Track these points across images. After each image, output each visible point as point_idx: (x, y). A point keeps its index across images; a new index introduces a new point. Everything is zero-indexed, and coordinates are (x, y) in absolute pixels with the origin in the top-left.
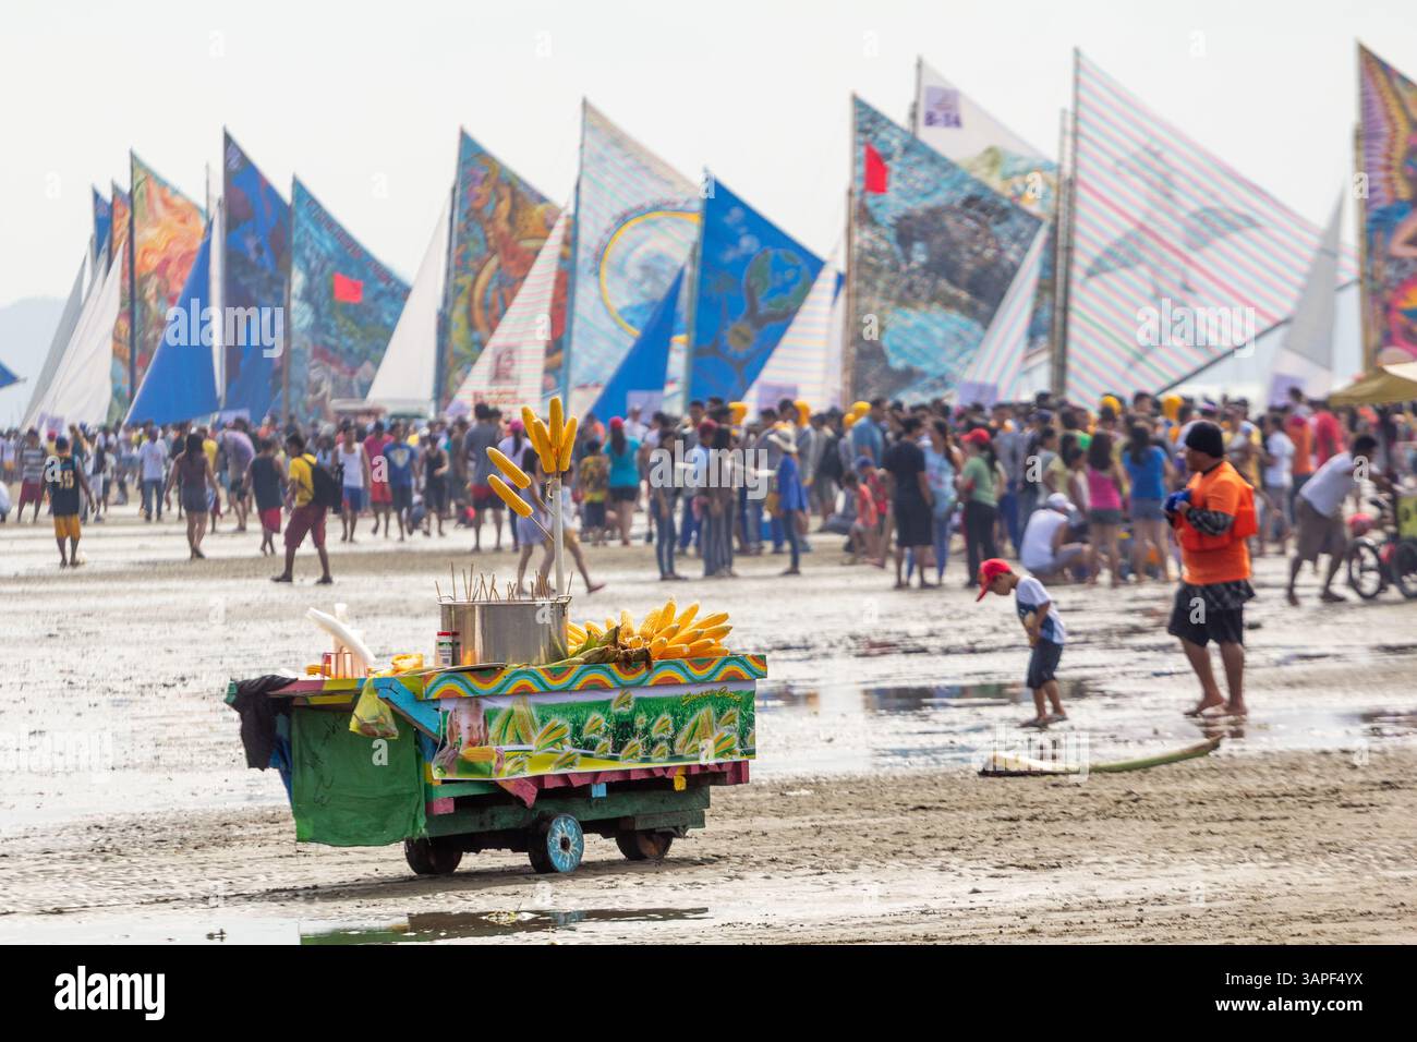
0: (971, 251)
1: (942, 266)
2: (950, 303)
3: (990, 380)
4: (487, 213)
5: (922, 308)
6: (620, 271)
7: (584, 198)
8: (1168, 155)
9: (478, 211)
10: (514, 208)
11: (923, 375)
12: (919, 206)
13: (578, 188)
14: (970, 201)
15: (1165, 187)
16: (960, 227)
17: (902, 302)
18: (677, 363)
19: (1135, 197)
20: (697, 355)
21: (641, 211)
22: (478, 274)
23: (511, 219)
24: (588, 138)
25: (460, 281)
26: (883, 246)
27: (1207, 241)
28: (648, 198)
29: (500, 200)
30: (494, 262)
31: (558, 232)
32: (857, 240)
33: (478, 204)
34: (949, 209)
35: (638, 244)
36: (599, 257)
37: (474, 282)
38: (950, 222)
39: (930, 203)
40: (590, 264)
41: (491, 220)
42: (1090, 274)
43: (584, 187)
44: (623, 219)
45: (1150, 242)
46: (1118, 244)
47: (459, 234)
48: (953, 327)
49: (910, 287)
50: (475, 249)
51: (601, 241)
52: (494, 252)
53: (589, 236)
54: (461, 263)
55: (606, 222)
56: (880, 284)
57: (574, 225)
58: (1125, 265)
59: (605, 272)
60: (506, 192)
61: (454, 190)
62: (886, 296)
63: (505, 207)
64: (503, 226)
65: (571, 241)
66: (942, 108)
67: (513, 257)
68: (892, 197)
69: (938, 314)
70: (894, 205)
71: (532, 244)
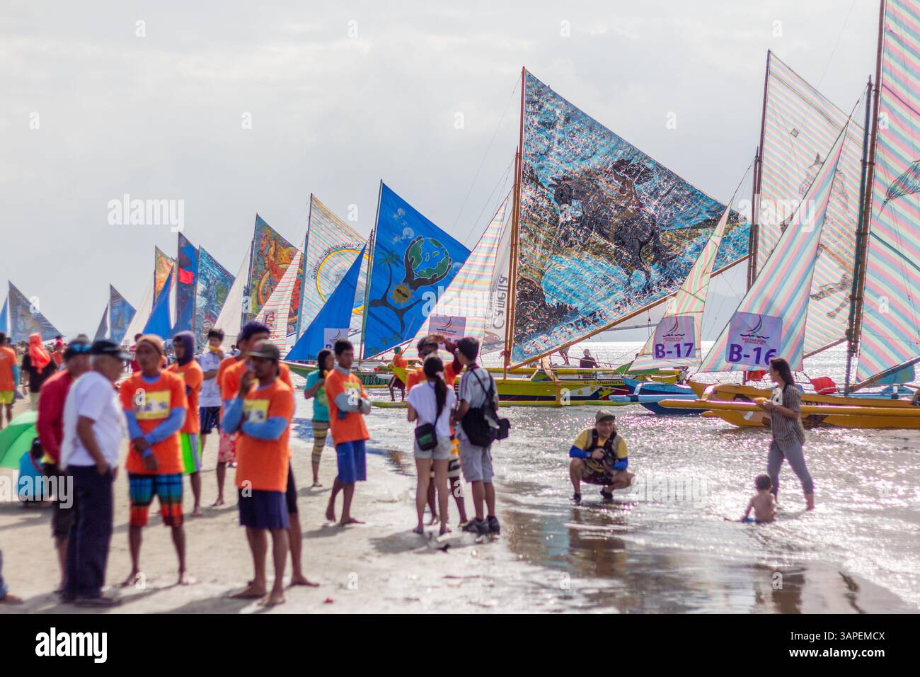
0: (617, 207)
1: (592, 222)
2: (599, 251)
4: (265, 252)
5: (575, 255)
6: (327, 277)
7: (310, 242)
9: (262, 252)
10: (276, 249)
11: (575, 312)
12: (577, 168)
13: (307, 236)
14: (620, 163)
16: (609, 187)
17: (557, 249)
21: (337, 248)
22: (261, 279)
23: (275, 255)
24: (312, 212)
25: (254, 283)
26: (544, 204)
28: (340, 243)
29: (271, 246)
30: (268, 274)
31: (297, 259)
32: (524, 197)
33: (262, 248)
34: (603, 170)
35: (335, 264)
36: (316, 270)
37: (260, 283)
38: (602, 183)
39: (586, 165)
40: (312, 273)
41: (267, 255)
43: (310, 236)
44: (329, 252)
47: (255, 261)
48: (601, 272)
49: (566, 238)
50: (260, 268)
51: (318, 262)
52: (268, 270)
53: (312, 260)
54: (254, 275)
55: (321, 253)
56: (542, 236)
57: (304, 256)
59: (319, 278)
60: (273, 243)
61: (253, 242)
63: (272, 250)
64: (272, 258)
65: (303, 265)
67: (276, 272)
68: (553, 160)
69: (589, 259)
70: (555, 167)
71: (284, 266)
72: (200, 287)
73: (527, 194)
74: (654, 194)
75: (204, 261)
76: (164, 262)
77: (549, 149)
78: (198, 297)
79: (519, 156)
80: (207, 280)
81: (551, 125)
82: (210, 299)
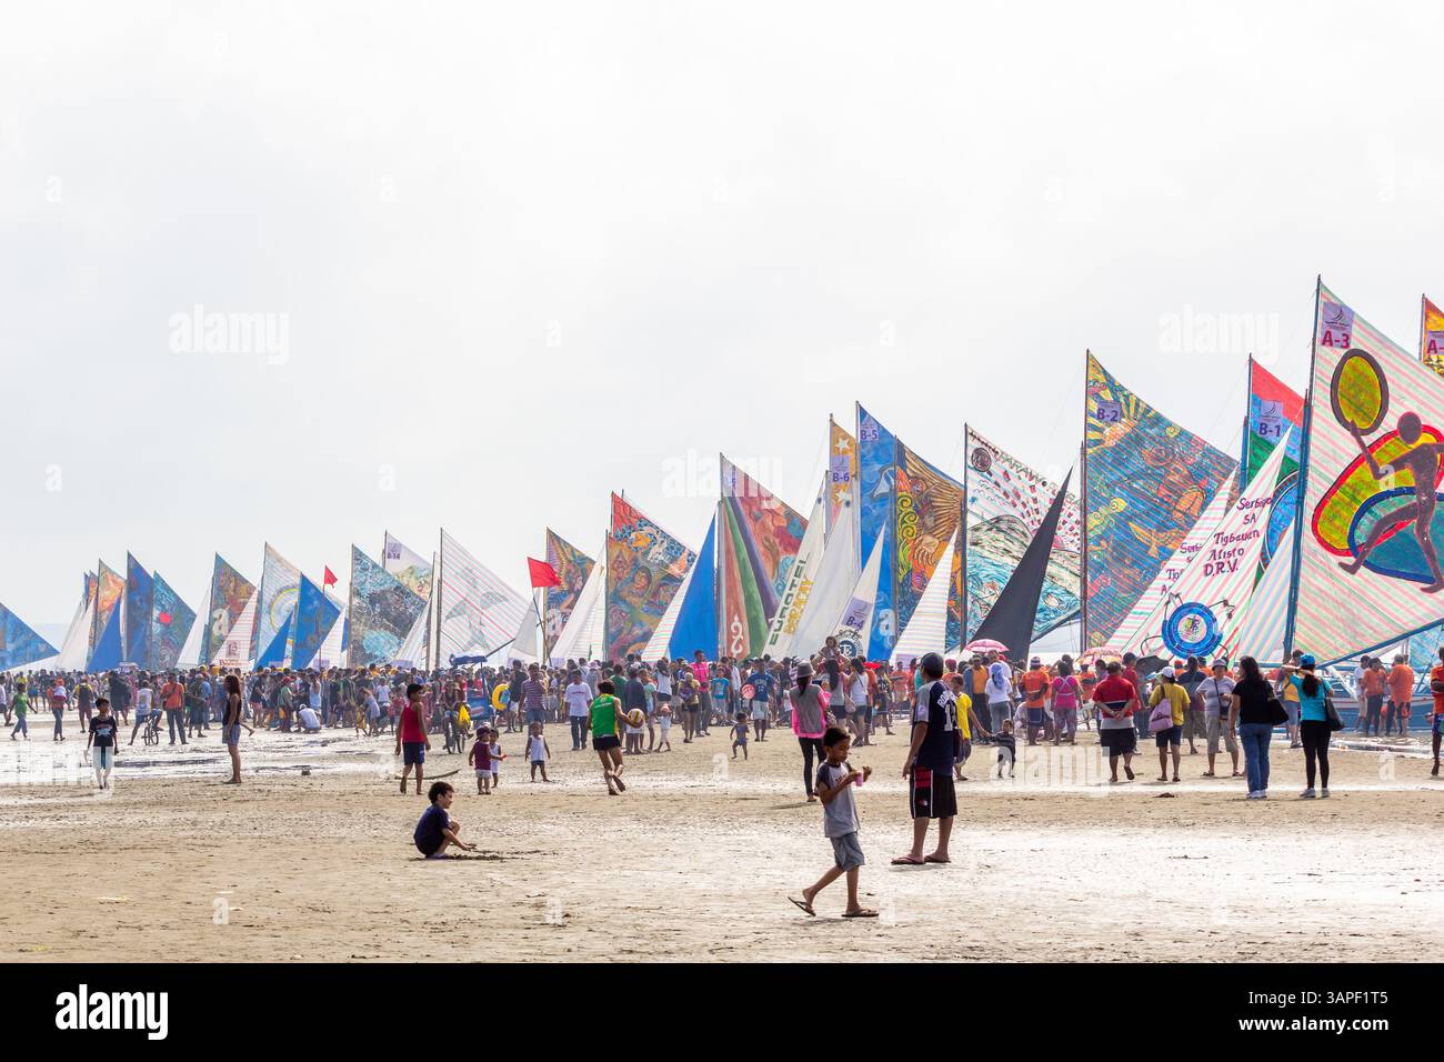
0: (396, 608)
1: (384, 614)
2: (387, 628)
3: (410, 660)
4: (225, 587)
5: (377, 630)
6: (279, 612)
7: (265, 583)
8: (474, 571)
9: (222, 586)
10: (236, 585)
11: (377, 657)
12: (378, 589)
13: (262, 579)
14: (397, 588)
15: (473, 584)
16: (392, 598)
17: (371, 628)
18: (289, 648)
19: (463, 587)
20: (296, 646)
21: (287, 588)
22: (221, 612)
23: (234, 591)
24: (267, 558)
25: (215, 616)
26: (364, 605)
27: (489, 606)
28: (290, 583)
29: (231, 582)
30: (228, 607)
31: (255, 595)
32: (354, 603)
33: (222, 584)
34: (389, 591)
35: (286, 601)
36: (270, 606)
37: (220, 616)
38: (389, 596)
39: (382, 588)
40: (267, 608)
41: (227, 591)
42: (448, 618)
43: (265, 578)
44: (280, 591)
45: (468, 605)
46: (457, 606)
47: (216, 595)
48: (387, 639)
49: (373, 622)
50: (221, 602)
51: (272, 600)
52: (229, 604)
53: (267, 598)
55: (274, 592)
56: (363, 620)
57: (261, 594)
58: (459, 614)
59: (273, 613)
60: (233, 579)
61: (213, 577)
62: (365, 625)
63: (232, 585)
64: (232, 592)
65: (260, 601)
66: (393, 551)
67: (236, 604)
68: (368, 585)
69: (383, 633)
70: (369, 588)
71: (242, 600)
72: (156, 613)
73: (356, 601)
74: (413, 604)
75: (158, 587)
76: (110, 577)
77: (366, 580)
78: (154, 623)
79: (351, 584)
80: (163, 606)
81: (366, 570)
82: (167, 626)
